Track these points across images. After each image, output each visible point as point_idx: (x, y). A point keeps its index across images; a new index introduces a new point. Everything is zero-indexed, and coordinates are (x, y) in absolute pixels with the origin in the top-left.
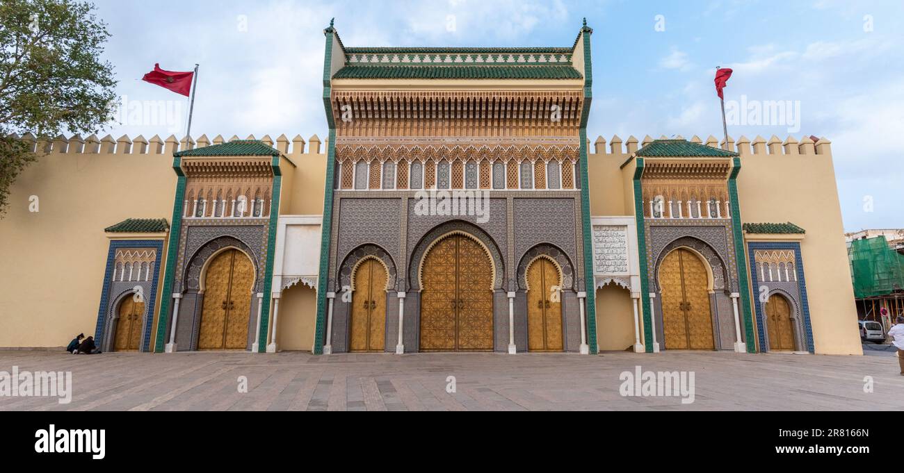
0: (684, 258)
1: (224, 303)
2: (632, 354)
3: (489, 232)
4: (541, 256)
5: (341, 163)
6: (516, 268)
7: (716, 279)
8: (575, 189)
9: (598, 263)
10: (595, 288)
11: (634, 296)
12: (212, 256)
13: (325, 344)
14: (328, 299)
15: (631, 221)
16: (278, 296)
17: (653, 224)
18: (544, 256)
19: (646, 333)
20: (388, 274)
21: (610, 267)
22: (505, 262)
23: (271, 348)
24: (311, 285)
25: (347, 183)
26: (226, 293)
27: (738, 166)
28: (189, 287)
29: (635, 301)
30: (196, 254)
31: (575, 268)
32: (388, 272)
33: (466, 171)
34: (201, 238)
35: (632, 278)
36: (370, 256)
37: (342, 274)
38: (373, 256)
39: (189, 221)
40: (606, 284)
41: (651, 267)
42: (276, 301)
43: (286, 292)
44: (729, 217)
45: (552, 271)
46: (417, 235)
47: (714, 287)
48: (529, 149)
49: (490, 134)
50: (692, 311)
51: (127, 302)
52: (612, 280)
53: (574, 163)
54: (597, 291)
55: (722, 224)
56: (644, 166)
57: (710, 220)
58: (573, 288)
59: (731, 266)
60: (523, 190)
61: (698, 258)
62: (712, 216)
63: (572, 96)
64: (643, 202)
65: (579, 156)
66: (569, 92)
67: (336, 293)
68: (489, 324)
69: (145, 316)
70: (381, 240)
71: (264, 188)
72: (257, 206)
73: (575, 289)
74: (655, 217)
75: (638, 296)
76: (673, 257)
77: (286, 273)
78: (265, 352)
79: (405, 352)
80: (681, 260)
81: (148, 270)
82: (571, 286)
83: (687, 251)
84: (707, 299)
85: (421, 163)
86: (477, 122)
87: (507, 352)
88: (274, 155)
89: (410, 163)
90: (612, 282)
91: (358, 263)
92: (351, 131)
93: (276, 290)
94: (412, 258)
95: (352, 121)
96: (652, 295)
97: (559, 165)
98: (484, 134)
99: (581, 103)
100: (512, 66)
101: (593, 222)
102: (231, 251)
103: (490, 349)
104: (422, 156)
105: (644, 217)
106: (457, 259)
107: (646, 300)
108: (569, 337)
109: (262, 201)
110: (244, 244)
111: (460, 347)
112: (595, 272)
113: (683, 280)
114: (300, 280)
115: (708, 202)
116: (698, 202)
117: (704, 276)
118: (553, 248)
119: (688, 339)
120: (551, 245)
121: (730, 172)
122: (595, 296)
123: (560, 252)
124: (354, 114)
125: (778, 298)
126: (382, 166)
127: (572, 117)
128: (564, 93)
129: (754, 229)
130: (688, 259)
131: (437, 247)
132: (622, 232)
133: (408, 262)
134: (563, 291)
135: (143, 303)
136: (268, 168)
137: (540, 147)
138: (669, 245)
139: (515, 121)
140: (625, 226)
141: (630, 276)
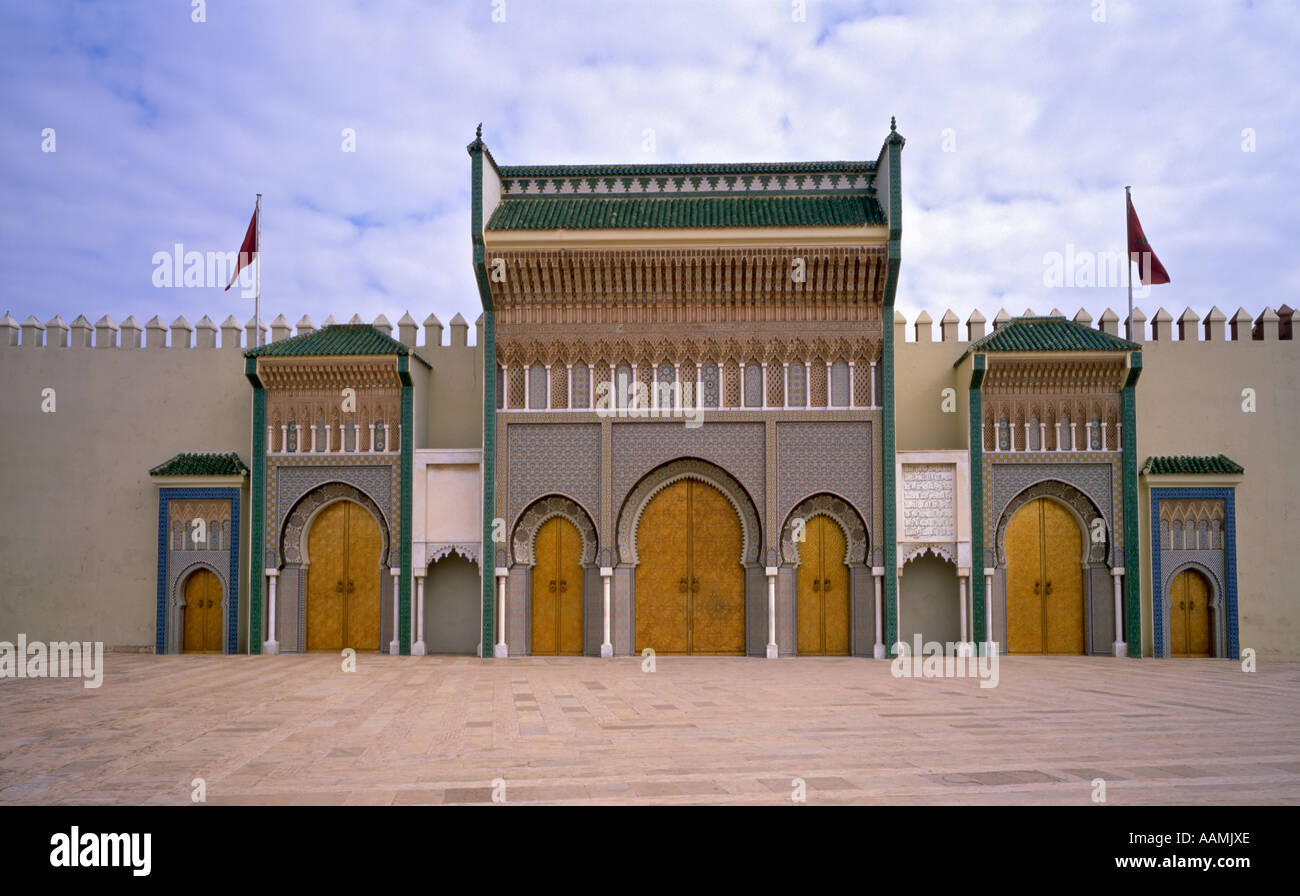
0: (1047, 514)
1: (340, 583)
3: (737, 476)
4: (820, 512)
5: (505, 367)
6: (780, 531)
7: (1093, 547)
8: (874, 407)
9: (908, 523)
10: (900, 562)
11: (961, 573)
12: (316, 511)
13: (497, 642)
14: (498, 578)
15: (962, 459)
16: (423, 573)
17: (997, 462)
18: (825, 512)
19: (976, 628)
20: (585, 541)
21: (927, 529)
22: (762, 522)
23: (418, 646)
24: (470, 558)
25: (518, 399)
26: (342, 569)
27: (1138, 366)
28: (288, 560)
29: (963, 581)
30: (294, 509)
31: (869, 531)
32: (584, 537)
33: (702, 377)
34: (299, 484)
35: (959, 545)
36: (557, 514)
37: (515, 540)
38: (560, 513)
39: (278, 458)
40: (919, 554)
41: (991, 528)
42: (421, 581)
43: (432, 567)
44: (1120, 450)
45: (836, 534)
46: (627, 481)
47: (1089, 559)
48: (802, 342)
49: (739, 318)
50: (1053, 595)
51: (194, 580)
52: (929, 549)
53: (873, 364)
54: (905, 565)
55: (1107, 461)
56: (986, 368)
57: (1090, 454)
58: (865, 561)
59: (1116, 527)
60: (792, 409)
61: (1069, 513)
62: (1093, 449)
63: (871, 255)
64: (983, 425)
65: (881, 352)
66: (865, 248)
67: (509, 569)
68: (738, 614)
69: (225, 603)
70: (573, 490)
71: (387, 406)
72: (380, 435)
73: (869, 564)
74: (1002, 449)
75: (967, 574)
76: (1030, 512)
77: (431, 538)
78: (410, 654)
79: (614, 655)
80: (1042, 517)
81: (221, 533)
82: (863, 558)
83: (1054, 503)
84: (1079, 577)
85: (630, 366)
86: (718, 297)
87: (764, 655)
88: (400, 355)
89: (613, 366)
90: (929, 553)
91: (539, 523)
92: (519, 315)
93: (419, 564)
94: (620, 516)
95: (519, 299)
96: (989, 571)
97: (849, 367)
98: (729, 319)
99: (884, 267)
100: (775, 198)
101: (900, 459)
102: (343, 505)
103: (740, 651)
104: (631, 355)
105: (984, 450)
106: (689, 516)
107: (979, 580)
108: (856, 634)
109: (386, 426)
110: (364, 495)
111: (695, 649)
112: (900, 536)
113: (1043, 548)
114: (454, 550)
115: (1089, 425)
116: (1074, 425)
117: (1077, 541)
118: (836, 500)
119: (1045, 638)
120: (834, 496)
121: (1126, 375)
122: (899, 573)
123: (847, 507)
124: (522, 287)
125: (1191, 576)
126: (570, 371)
127: (871, 288)
128: (857, 250)
129: (1162, 466)
130: (1054, 516)
131: (659, 498)
132: (948, 473)
133: (615, 522)
134: (851, 566)
135: (218, 582)
136: (392, 375)
137: (819, 339)
138: (1022, 493)
139: (778, 297)
140: (953, 466)
141: (956, 543)
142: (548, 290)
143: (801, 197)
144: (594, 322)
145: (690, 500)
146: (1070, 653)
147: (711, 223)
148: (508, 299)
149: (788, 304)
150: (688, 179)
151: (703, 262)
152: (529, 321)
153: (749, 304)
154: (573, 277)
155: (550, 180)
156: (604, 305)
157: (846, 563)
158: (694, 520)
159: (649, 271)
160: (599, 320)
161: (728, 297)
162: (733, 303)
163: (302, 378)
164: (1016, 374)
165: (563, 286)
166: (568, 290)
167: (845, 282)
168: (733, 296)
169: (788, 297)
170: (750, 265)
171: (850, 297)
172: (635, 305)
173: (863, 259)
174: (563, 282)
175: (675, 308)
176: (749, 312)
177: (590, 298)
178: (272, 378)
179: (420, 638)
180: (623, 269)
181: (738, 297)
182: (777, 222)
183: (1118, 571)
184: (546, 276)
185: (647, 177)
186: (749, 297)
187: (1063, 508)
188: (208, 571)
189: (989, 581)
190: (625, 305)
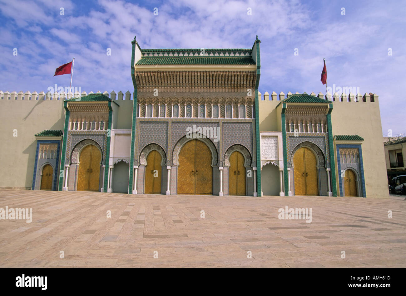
0: (305, 152)
1: (88, 170)
2: (279, 196)
3: (210, 139)
4: (236, 150)
5: (140, 105)
6: (224, 156)
7: (320, 162)
8: (253, 118)
9: (264, 154)
10: (262, 166)
11: (280, 170)
12: (83, 147)
13: (134, 189)
14: (135, 169)
15: (280, 135)
16: (112, 167)
17: (290, 136)
18: (238, 150)
19: (285, 187)
20: (162, 158)
21: (270, 156)
22: (218, 153)
23: (109, 190)
24: (127, 162)
25: (143, 114)
26: (89, 165)
27: (332, 107)
28: (72, 162)
29: (281, 172)
30: (75, 147)
31: (252, 156)
32: (162, 157)
33: (200, 109)
34: (77, 139)
35: (280, 161)
36: (154, 149)
37: (141, 157)
38: (155, 149)
39: (72, 132)
40: (267, 164)
41: (289, 156)
42: (112, 170)
43: (115, 165)
44: (327, 132)
45: (241, 157)
46: (176, 140)
47: (319, 166)
48: (230, 99)
49: (211, 91)
50: (308, 176)
51: (45, 168)
52: (270, 162)
53: (252, 105)
54: (263, 167)
55: (323, 136)
56: (286, 107)
57: (318, 134)
58: (250, 166)
59: (327, 156)
60: (227, 118)
61: (312, 152)
62: (319, 132)
63: (251, 73)
64: (286, 125)
65: (254, 102)
66: (250, 71)
67: (138, 166)
68: (210, 182)
69: (54, 175)
70: (159, 142)
71: (105, 116)
72: (102, 125)
73: (252, 166)
74: (292, 132)
75: (282, 170)
76: (300, 151)
77: (115, 156)
78: (107, 192)
79: (171, 194)
80: (304, 152)
81: (54, 154)
82: (250, 165)
83: (307, 148)
84: (316, 171)
85: (178, 105)
86: (205, 85)
87: (219, 195)
88: (109, 101)
89: (172, 105)
90: (270, 163)
91: (149, 152)
92: (145, 90)
93: (111, 164)
94: (173, 150)
95: (145, 85)
96: (289, 169)
97: (245, 106)
98: (208, 91)
99: (255, 77)
100: (222, 58)
101: (261, 134)
102: (91, 146)
103: (211, 194)
104: (178, 102)
105: (286, 132)
106: (196, 151)
107: (286, 172)
108: (248, 189)
109: (104, 122)
110: (96, 143)
111: (196, 193)
112: (262, 158)
113: (305, 162)
114: (122, 160)
115: (317, 125)
116: (313, 125)
117: (315, 160)
118: (241, 146)
119: (306, 190)
120: (241, 145)
121: (328, 110)
122: (261, 169)
123: (245, 149)
124: (146, 82)
125: (349, 171)
126: (160, 106)
127: (251, 83)
128: (247, 72)
129: (339, 138)
130: (307, 153)
131: (186, 145)
132: (276, 139)
133: (172, 152)
134: (246, 167)
135: (52, 169)
136: (107, 107)
137: (236, 98)
138: (298, 145)
139: (223, 85)
140: (277, 137)
141: (279, 160)
142: (154, 82)
143: (230, 58)
144: (167, 92)
145: (196, 146)
146: (314, 195)
147: (203, 63)
148: (142, 85)
149: (226, 88)
150: (196, 53)
151: (201, 74)
152: (148, 91)
153: (214, 87)
154: (161, 79)
155: (156, 53)
156: (170, 87)
157: (244, 166)
158: (197, 152)
159: (184, 77)
160: (169, 91)
161: (208, 85)
162: (210, 87)
163: (80, 108)
164: (295, 109)
165: (158, 82)
166: (160, 82)
167: (243, 82)
168: (210, 85)
169: (226, 85)
170: (215, 75)
171: (245, 86)
172: (180, 87)
173: (249, 74)
174: (158, 80)
175: (192, 88)
176: (214, 90)
177: (166, 85)
178: (72, 108)
179: (111, 187)
180: (176, 77)
181: (211, 85)
182: (223, 63)
183: (328, 169)
184: (153, 78)
185: (184, 52)
186: (214, 85)
187: (310, 150)
188: (50, 165)
189: (289, 172)
190: (177, 87)
